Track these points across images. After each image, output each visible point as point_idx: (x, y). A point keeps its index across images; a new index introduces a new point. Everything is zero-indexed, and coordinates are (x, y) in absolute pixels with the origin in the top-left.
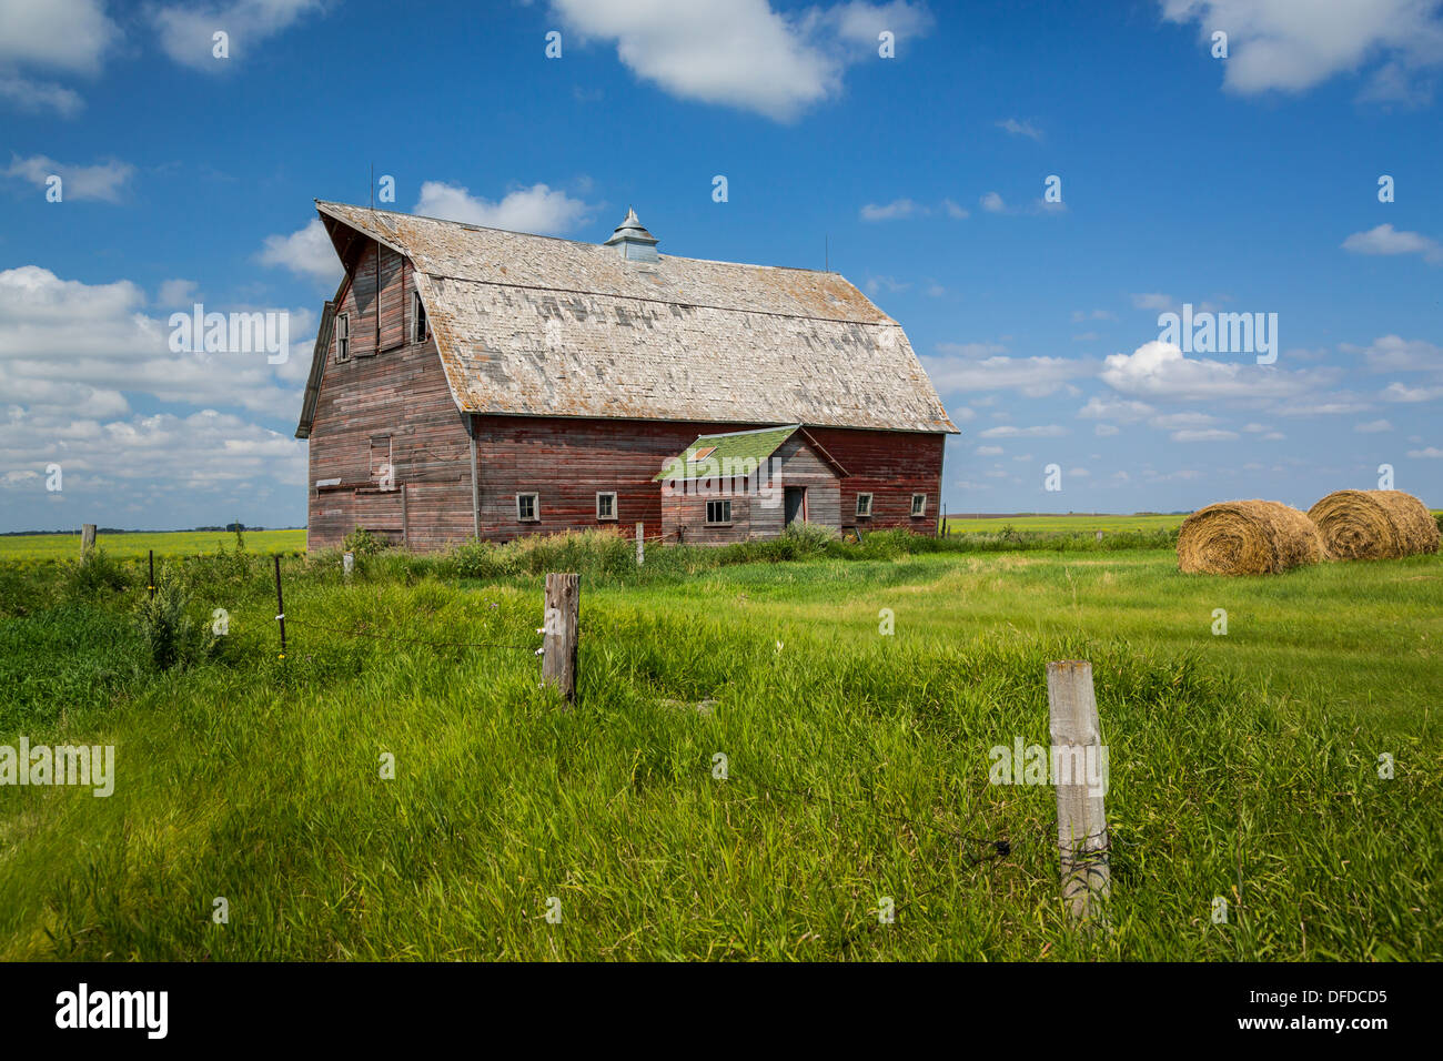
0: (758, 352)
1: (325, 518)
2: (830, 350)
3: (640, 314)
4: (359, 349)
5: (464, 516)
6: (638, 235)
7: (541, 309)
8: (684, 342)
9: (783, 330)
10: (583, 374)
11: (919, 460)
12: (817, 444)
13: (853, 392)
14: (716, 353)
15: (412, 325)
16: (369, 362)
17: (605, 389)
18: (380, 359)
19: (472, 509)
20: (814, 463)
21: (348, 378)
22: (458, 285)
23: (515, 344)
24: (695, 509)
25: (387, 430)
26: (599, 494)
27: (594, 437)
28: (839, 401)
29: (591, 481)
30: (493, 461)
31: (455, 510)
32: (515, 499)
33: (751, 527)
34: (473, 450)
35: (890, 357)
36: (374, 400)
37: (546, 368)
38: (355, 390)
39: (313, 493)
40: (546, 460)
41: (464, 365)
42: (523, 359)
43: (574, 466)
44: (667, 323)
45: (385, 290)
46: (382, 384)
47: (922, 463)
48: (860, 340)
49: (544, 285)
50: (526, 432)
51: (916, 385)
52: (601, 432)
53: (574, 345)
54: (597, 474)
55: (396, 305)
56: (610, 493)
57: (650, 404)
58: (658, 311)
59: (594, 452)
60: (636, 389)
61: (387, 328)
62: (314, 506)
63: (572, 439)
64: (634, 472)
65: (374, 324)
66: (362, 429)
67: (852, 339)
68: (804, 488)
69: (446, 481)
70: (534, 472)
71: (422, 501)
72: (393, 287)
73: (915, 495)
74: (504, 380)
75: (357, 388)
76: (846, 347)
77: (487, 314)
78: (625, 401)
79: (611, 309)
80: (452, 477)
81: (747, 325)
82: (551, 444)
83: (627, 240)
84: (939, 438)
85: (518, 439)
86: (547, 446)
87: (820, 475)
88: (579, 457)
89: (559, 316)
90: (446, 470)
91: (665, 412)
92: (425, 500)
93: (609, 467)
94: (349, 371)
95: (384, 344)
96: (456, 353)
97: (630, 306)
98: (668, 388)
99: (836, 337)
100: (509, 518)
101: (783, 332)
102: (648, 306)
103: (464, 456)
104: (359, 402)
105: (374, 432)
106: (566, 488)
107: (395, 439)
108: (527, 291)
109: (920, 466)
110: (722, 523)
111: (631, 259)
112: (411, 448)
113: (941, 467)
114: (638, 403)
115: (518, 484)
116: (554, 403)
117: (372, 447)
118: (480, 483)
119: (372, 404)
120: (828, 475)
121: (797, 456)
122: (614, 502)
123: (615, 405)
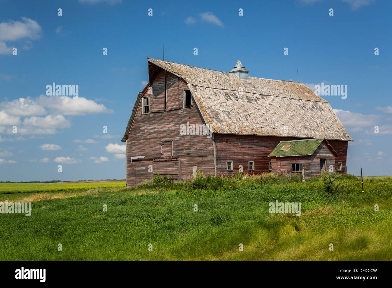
0: (289, 112)
1: (135, 170)
2: (310, 111)
3: (253, 98)
4: (155, 110)
5: (209, 168)
6: (243, 69)
7: (225, 97)
8: (268, 108)
9: (295, 104)
10: (242, 119)
11: (340, 150)
12: (329, 144)
13: (319, 126)
14: (277, 112)
15: (184, 102)
16: (160, 114)
17: (249, 125)
18: (165, 114)
19: (214, 166)
20: (328, 151)
21: (147, 120)
22: (200, 88)
23: (221, 109)
24: (287, 166)
25: (170, 139)
26: (249, 161)
27: (248, 142)
28: (316, 129)
29: (247, 157)
30: (220, 149)
31: (205, 167)
32: (226, 163)
33: (312, 173)
34: (214, 146)
35: (327, 113)
36: (162, 128)
37: (231, 117)
38: (153, 124)
39: (129, 161)
40: (235, 149)
41: (209, 116)
42: (224, 114)
43: (242, 152)
44: (261, 101)
45: (168, 89)
46: (167, 122)
47: (341, 151)
48: (317, 107)
49: (224, 88)
50: (229, 140)
51: (337, 124)
52: (250, 140)
53: (237, 109)
54: (249, 154)
55: (176, 95)
56: (252, 161)
57: (263, 130)
58: (258, 98)
59: (248, 147)
60: (258, 125)
61: (170, 103)
62: (128, 167)
63: (242, 142)
64: (259, 154)
65: (164, 101)
66: (157, 138)
67: (315, 107)
68: (325, 159)
69: (200, 156)
70: (231, 154)
71: (188, 163)
72: (173, 88)
73: (339, 163)
74: (221, 122)
75: (154, 124)
76: (314, 110)
77: (211, 98)
78: (256, 129)
79: (245, 96)
80: (204, 155)
81: (284, 103)
82: (236, 144)
83: (240, 71)
84: (346, 142)
85: (227, 142)
86: (235, 145)
87: (329, 155)
88: (244, 148)
89: (231, 99)
90: (201, 152)
91: (268, 133)
92: (190, 163)
93: (252, 152)
94: (149, 118)
95: (167, 109)
96: (206, 112)
97: (250, 96)
98: (267, 125)
99: (310, 106)
100: (225, 169)
101: (295, 105)
102: (255, 95)
103: (210, 148)
104: (155, 128)
105: (163, 139)
106: (240, 159)
107: (174, 142)
108: (220, 90)
109: (340, 153)
110: (299, 171)
111: (241, 78)
112: (183, 145)
113: (346, 153)
114: (259, 130)
115: (227, 157)
116: (236, 130)
117: (162, 145)
118: (217, 157)
119: (162, 129)
120: (331, 155)
121: (323, 148)
122: (253, 164)
123: (253, 130)
